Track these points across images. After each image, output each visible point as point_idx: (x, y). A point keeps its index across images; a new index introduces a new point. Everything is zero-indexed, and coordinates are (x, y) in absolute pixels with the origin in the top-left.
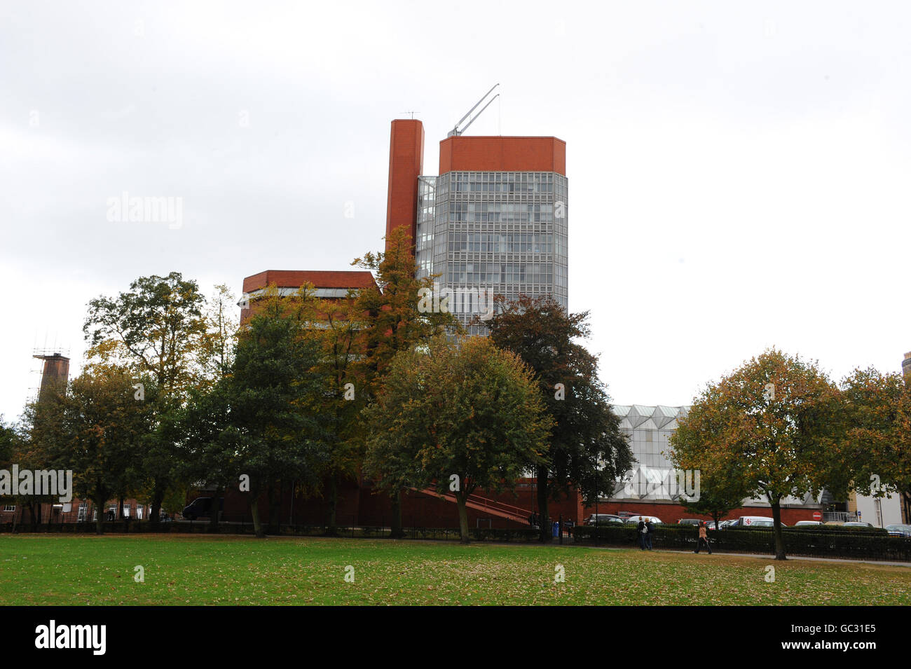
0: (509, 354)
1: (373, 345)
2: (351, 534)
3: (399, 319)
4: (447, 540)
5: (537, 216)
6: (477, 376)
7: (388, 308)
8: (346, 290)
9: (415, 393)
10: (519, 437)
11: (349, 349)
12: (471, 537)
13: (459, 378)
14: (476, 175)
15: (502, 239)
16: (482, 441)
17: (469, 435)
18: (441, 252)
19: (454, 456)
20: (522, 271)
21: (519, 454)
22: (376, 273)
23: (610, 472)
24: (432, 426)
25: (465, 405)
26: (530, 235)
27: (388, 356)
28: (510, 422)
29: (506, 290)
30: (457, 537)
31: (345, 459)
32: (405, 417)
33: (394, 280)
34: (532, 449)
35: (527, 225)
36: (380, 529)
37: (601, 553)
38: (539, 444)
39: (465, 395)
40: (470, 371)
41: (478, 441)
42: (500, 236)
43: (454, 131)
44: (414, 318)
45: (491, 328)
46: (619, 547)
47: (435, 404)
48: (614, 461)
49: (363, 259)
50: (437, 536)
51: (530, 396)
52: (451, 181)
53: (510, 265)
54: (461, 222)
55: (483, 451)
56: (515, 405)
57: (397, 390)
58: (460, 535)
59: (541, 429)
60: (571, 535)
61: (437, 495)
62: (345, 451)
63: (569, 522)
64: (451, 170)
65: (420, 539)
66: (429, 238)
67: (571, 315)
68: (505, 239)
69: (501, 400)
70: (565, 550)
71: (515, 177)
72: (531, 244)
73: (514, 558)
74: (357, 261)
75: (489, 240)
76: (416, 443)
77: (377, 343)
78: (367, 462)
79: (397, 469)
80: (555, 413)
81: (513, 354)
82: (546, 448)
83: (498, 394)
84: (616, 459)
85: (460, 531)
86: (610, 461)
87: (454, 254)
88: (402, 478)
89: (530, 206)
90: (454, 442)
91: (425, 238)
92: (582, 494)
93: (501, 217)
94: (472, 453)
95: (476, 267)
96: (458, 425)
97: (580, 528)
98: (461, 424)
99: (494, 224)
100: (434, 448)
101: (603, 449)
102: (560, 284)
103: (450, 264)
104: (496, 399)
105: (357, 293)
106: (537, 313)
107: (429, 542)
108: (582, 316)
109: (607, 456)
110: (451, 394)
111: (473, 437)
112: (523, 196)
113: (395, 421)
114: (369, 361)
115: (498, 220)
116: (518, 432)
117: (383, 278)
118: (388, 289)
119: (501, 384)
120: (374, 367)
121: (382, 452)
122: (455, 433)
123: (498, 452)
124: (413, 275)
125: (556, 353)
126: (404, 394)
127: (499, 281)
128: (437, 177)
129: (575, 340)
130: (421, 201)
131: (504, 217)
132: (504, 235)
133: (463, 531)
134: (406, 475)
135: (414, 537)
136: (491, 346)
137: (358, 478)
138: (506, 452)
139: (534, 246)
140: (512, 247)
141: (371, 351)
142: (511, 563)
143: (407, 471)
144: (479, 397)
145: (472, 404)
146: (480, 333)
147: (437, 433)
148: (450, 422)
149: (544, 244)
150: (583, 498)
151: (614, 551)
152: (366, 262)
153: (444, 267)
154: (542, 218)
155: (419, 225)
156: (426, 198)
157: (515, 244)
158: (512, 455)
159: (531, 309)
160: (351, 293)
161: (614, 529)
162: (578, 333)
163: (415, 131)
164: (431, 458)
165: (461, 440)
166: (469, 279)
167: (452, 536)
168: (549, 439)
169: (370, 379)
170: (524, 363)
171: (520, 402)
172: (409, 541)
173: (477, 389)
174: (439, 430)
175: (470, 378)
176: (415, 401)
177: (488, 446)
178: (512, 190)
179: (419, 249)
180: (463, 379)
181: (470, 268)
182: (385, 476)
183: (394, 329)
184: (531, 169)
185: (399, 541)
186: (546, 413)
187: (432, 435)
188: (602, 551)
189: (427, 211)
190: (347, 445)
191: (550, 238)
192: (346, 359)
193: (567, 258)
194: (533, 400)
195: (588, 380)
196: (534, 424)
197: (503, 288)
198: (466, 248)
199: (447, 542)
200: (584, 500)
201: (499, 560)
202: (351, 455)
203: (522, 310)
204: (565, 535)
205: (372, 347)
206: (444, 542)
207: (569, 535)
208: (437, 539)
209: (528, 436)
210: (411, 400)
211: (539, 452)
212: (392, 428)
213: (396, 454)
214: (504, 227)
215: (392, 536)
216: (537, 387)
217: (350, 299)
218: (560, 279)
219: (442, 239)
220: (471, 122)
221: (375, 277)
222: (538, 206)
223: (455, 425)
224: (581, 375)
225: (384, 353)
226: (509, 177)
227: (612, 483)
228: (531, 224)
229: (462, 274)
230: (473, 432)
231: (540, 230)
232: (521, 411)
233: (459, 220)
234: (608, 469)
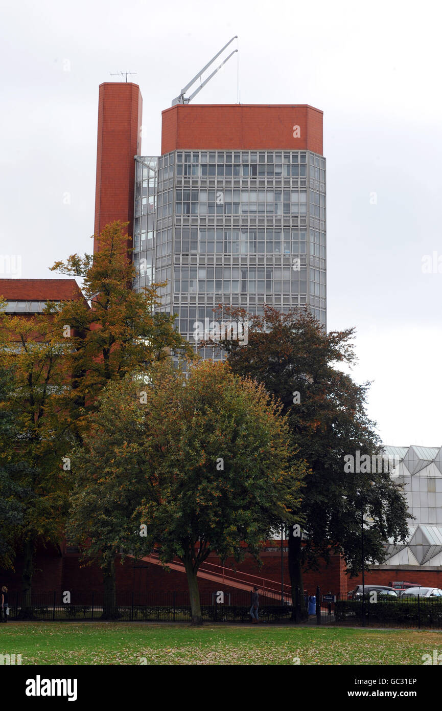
0: (250, 384)
1: (79, 373)
2: (51, 616)
3: (112, 340)
4: (174, 621)
5: (287, 206)
6: (210, 411)
7: (97, 326)
8: (43, 304)
9: (133, 433)
10: (262, 489)
11: (48, 378)
12: (205, 617)
13: (187, 415)
14: (208, 154)
15: (243, 237)
16: (216, 494)
17: (200, 487)
18: (165, 253)
19: (180, 514)
20: (268, 277)
21: (264, 510)
22: (83, 281)
23: (381, 532)
24: (154, 476)
25: (194, 448)
26: (278, 231)
27: (97, 388)
28: (250, 469)
29: (248, 302)
30: (187, 617)
31: (44, 521)
32: (118, 465)
33: (107, 290)
34: (279, 503)
35: (274, 219)
36: (88, 608)
37: (368, 635)
38: (288, 497)
39: (195, 436)
40: (200, 405)
41: (211, 495)
42: (240, 232)
43: (180, 97)
44: (131, 338)
45: (228, 350)
46: (392, 627)
47: (157, 447)
48: (384, 517)
49: (66, 262)
50: (161, 617)
51: (277, 436)
52: (177, 162)
53: (252, 270)
54: (190, 214)
55: (218, 506)
56: (256, 449)
57: (108, 431)
58: (191, 615)
59: (292, 478)
60: (332, 612)
61: (160, 564)
62: (43, 510)
63: (329, 595)
64: (177, 149)
65: (141, 621)
66: (150, 236)
67: (331, 333)
68: (247, 237)
69: (239, 441)
70: (324, 631)
71: (258, 157)
72: (279, 243)
73: (257, 642)
74: (58, 265)
75: (226, 239)
76: (134, 498)
77: (84, 371)
78: (72, 523)
79: (110, 532)
80: (310, 457)
81: (256, 383)
82: (297, 503)
83: (235, 434)
84: (388, 515)
85: (190, 609)
86: (381, 517)
87: (181, 257)
88: (115, 543)
89: (278, 194)
90: (180, 496)
91: (145, 236)
92: (346, 560)
93: (240, 209)
94: (204, 509)
95: (209, 273)
96: (186, 474)
97: (344, 603)
98: (191, 473)
99: (232, 218)
100: (155, 504)
101: (371, 503)
102: (317, 293)
103: (177, 270)
104: (233, 440)
105: (58, 307)
106: (285, 331)
107: (149, 624)
108: (344, 335)
109: (376, 512)
110: (177, 434)
111: (204, 489)
112: (268, 182)
113: (106, 470)
114: (74, 394)
115: (236, 212)
116: (261, 482)
117: (92, 288)
118: (99, 303)
119: (238, 423)
120: (79, 402)
121: (90, 510)
122: (182, 485)
123: (236, 508)
124: (130, 285)
125: (311, 381)
126: (117, 436)
127: (239, 291)
128: (159, 158)
129: (336, 365)
130: (139, 188)
131: (245, 208)
132: (245, 231)
133: (194, 609)
134: (120, 539)
135: (132, 618)
136: (227, 373)
137: (60, 544)
138: (245, 508)
139: (283, 246)
140: (255, 247)
141: (76, 382)
142: (252, 649)
143: (122, 534)
144: (212, 438)
145: (203, 447)
146: (216, 356)
147: (161, 484)
148: (176, 471)
149: (295, 243)
150: (346, 566)
151: (384, 633)
152: (69, 267)
153: (169, 273)
154: (294, 209)
155: (137, 219)
156: (145, 185)
157: (259, 242)
158: (253, 511)
159: (280, 325)
160: (50, 307)
161: (386, 604)
162: (339, 357)
163: (131, 98)
164: (152, 517)
165: (189, 493)
166: (201, 287)
167: (180, 615)
168: (302, 490)
169: (77, 416)
170: (269, 393)
171: (263, 444)
172: (126, 623)
173: (209, 428)
174: (162, 481)
175: (201, 414)
176: (131, 444)
177: (224, 500)
178: (254, 173)
179: (137, 250)
180: (193, 415)
181: (202, 274)
182: (93, 541)
183: (106, 353)
184: (278, 147)
185: (112, 623)
186: (297, 457)
187: (153, 487)
188: (370, 632)
189: (146, 201)
190: (45, 501)
191: (303, 235)
192: (45, 391)
193: (325, 260)
194: (281, 441)
195: (352, 415)
196: (282, 472)
197: (244, 299)
198: (197, 249)
199: (174, 624)
200: (348, 567)
201: (236, 645)
202: (51, 514)
203: (268, 327)
204: (324, 612)
205: (78, 377)
206: (170, 624)
207: (329, 613)
208: (161, 621)
209: (275, 488)
210: (126, 443)
211: (288, 508)
212: (102, 480)
213: (107, 512)
214: (245, 221)
215: (104, 618)
216: (285, 424)
217: (48, 315)
218: (317, 288)
219: (166, 237)
220: (201, 87)
221: (81, 286)
222: (288, 194)
223: (182, 474)
224: (343, 408)
225: (92, 384)
226: (251, 157)
227: (382, 546)
228: (279, 218)
229: (192, 281)
230: (205, 483)
231: (291, 224)
232: (265, 455)
233: (188, 212)
234: (379, 526)
